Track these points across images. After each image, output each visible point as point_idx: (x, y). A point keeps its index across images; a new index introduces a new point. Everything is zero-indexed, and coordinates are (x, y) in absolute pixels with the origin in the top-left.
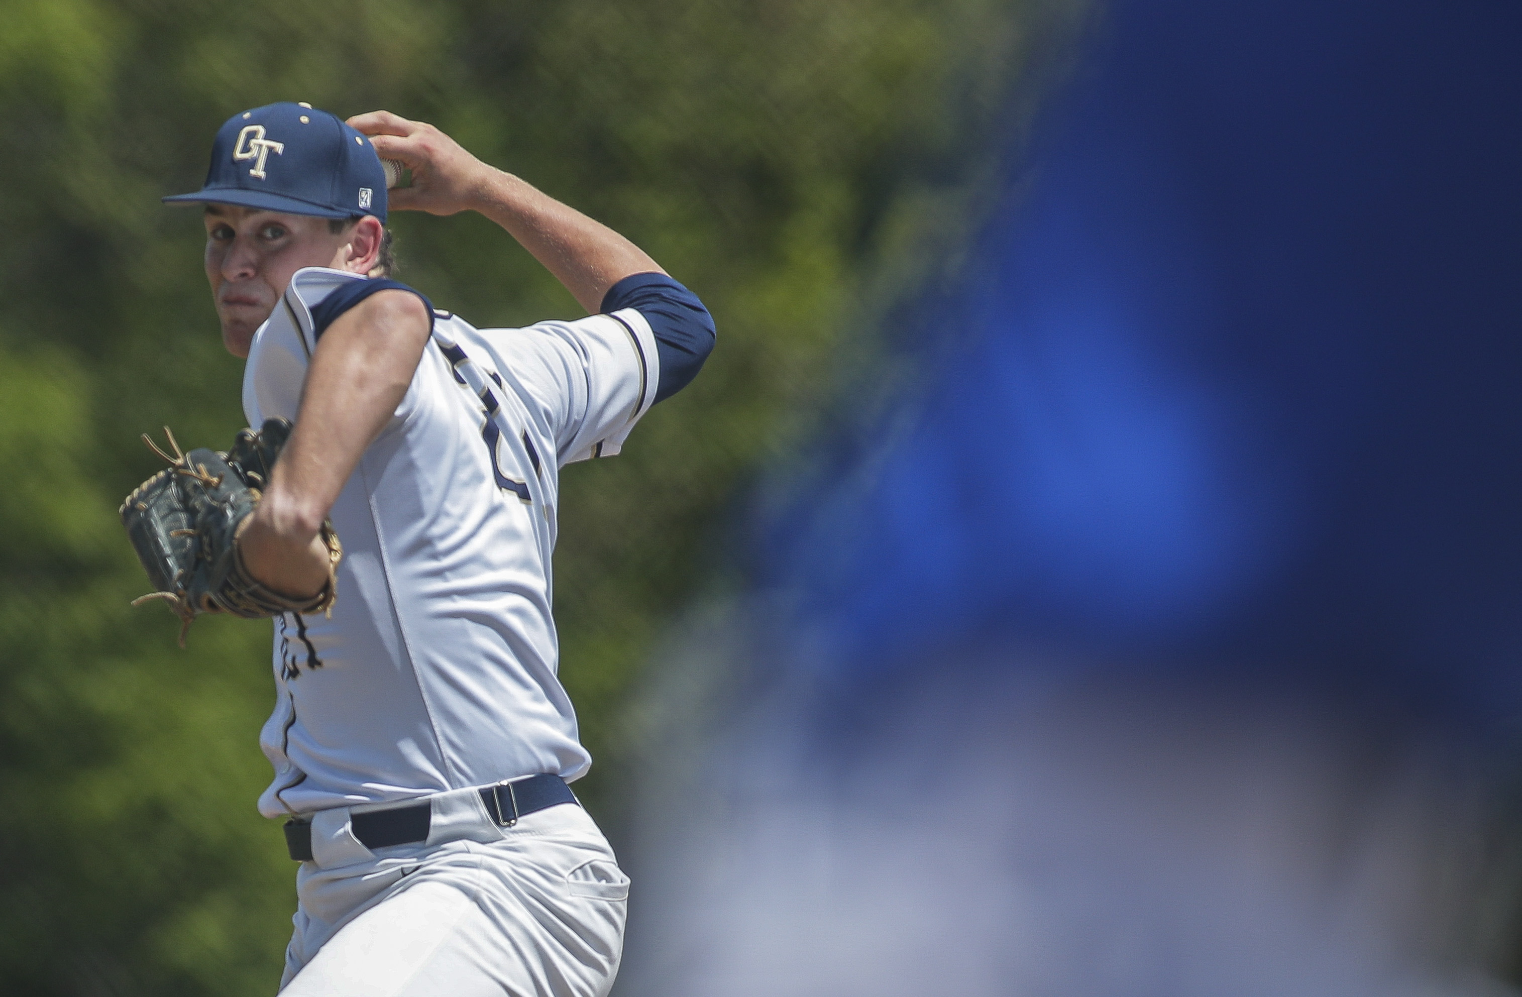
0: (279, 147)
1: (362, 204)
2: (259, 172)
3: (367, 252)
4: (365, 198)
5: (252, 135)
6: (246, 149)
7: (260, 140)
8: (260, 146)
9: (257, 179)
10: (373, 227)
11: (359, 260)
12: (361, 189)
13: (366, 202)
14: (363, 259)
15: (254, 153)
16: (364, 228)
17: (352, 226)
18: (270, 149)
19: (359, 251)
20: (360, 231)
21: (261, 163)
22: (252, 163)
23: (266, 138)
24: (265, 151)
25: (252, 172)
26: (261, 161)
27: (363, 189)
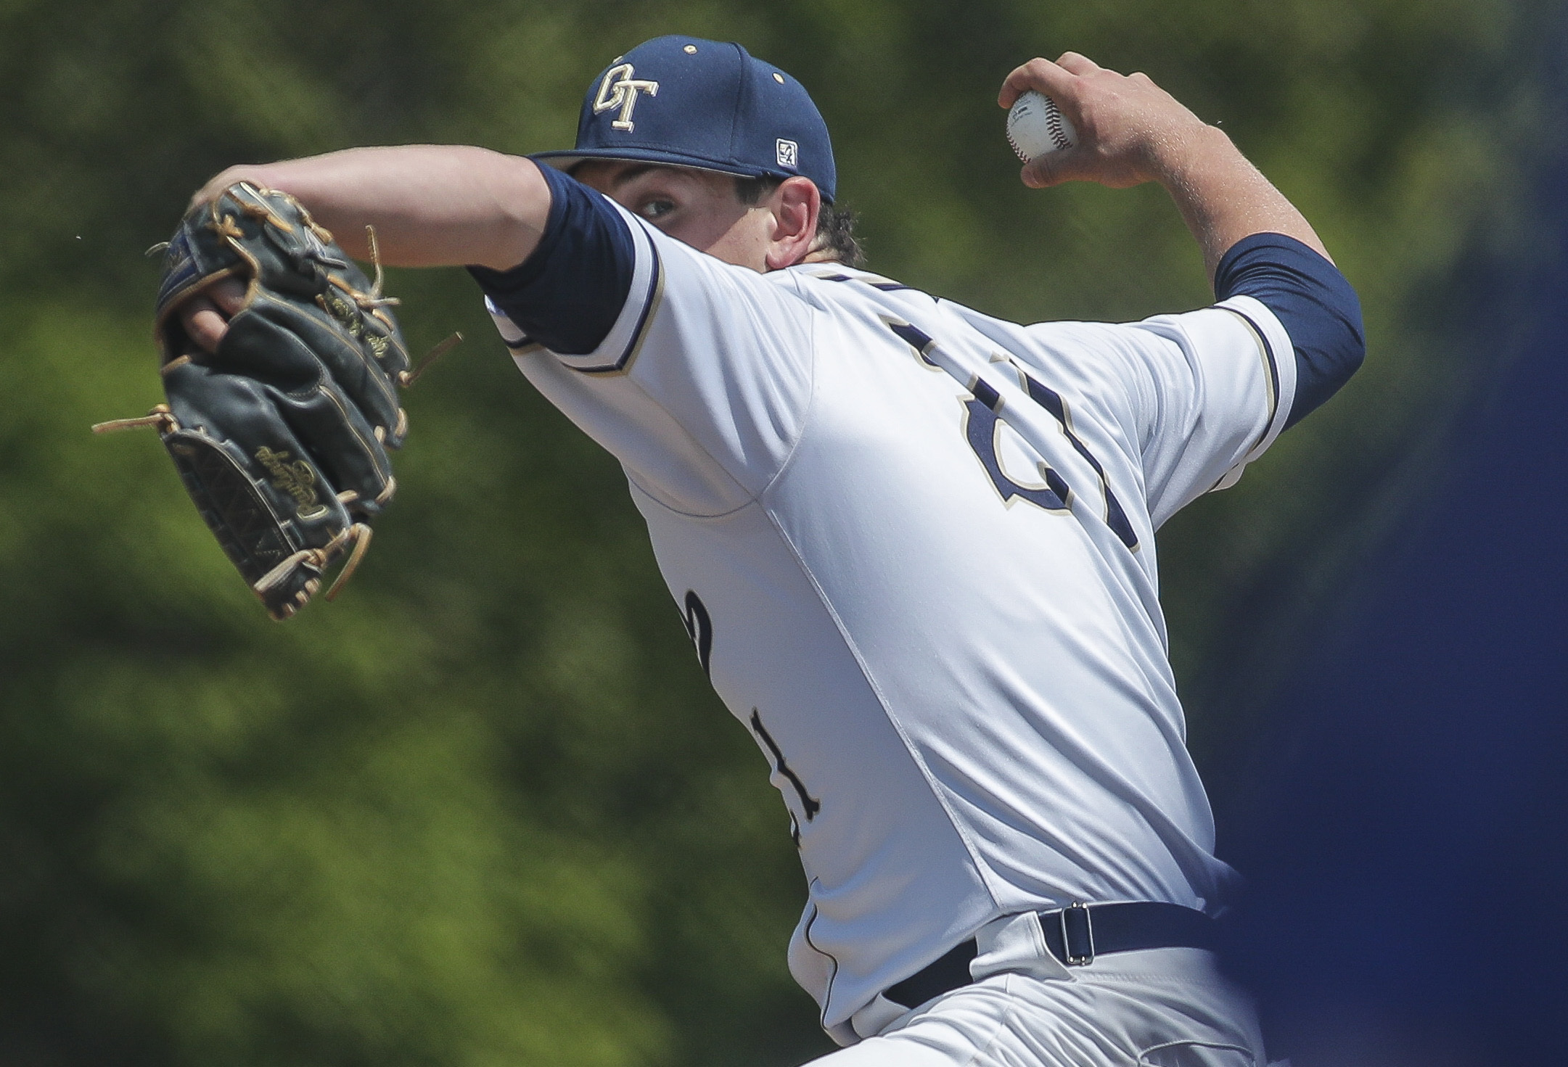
0: (652, 87)
1: (782, 161)
2: (625, 123)
3: (800, 228)
4: (787, 153)
5: (618, 77)
6: (610, 96)
7: (627, 81)
8: (627, 88)
9: (623, 131)
10: (806, 193)
11: (789, 239)
12: (778, 140)
13: (789, 159)
14: (795, 238)
15: (619, 98)
16: (791, 193)
17: (773, 191)
18: (641, 91)
19: (788, 227)
20: (786, 198)
21: (628, 112)
22: (617, 114)
23: (633, 78)
24: (633, 94)
25: (615, 124)
26: (628, 108)
27: (783, 141)
